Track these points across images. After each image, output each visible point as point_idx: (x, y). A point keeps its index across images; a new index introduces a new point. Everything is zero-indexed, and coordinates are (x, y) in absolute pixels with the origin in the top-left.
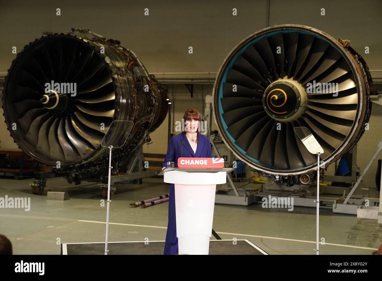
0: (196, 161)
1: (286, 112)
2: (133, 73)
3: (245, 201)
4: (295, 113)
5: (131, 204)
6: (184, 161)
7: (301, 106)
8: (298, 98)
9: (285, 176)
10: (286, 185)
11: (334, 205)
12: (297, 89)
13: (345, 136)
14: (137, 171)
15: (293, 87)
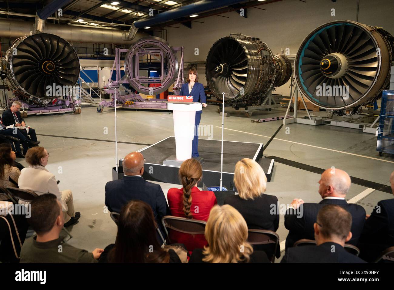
0: (177, 97)
1: (331, 73)
2: (262, 54)
3: (314, 123)
4: (338, 73)
5: (251, 121)
6: (170, 97)
7: (342, 69)
8: (340, 64)
9: (338, 110)
10: (338, 115)
11: (364, 128)
12: (339, 59)
13: (369, 86)
14: (268, 104)
15: (337, 58)
